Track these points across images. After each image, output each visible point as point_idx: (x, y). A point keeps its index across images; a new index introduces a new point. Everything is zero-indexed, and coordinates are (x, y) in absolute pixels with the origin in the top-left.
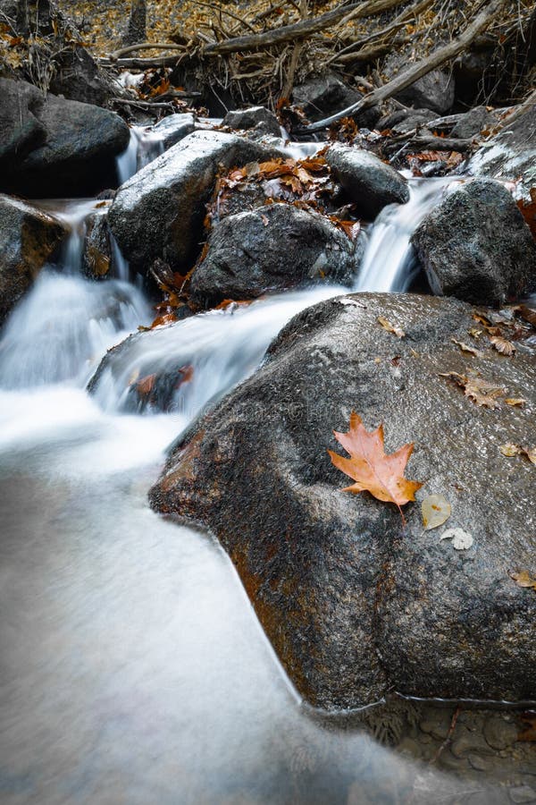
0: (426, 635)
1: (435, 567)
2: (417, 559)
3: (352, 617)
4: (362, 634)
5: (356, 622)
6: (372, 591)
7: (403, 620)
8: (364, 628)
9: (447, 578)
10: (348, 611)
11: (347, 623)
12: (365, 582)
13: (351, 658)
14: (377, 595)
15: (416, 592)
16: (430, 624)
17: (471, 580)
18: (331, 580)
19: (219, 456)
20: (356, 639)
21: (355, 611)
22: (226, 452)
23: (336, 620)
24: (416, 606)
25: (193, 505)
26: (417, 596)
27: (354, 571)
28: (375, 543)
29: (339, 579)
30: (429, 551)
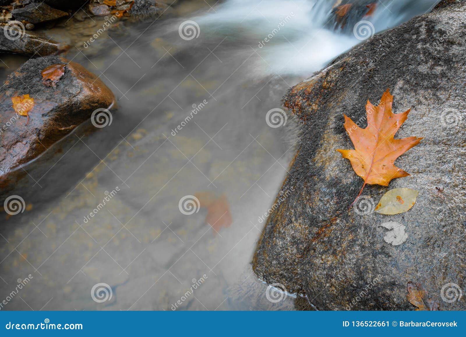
0: (323, 281)
1: (359, 242)
2: (353, 229)
3: (293, 237)
4: (295, 251)
5: (295, 242)
6: (315, 230)
7: (318, 261)
8: (297, 248)
9: (361, 255)
10: (293, 232)
11: (289, 239)
12: (313, 222)
13: (282, 260)
14: (318, 233)
15: (335, 250)
16: (329, 277)
17: (374, 269)
18: (295, 207)
19: (325, 83)
20: (290, 252)
21: (297, 235)
22: (331, 82)
23: (284, 232)
24: (330, 259)
26: (334, 253)
27: (310, 210)
28: (335, 199)
29: (299, 209)
30: (366, 228)
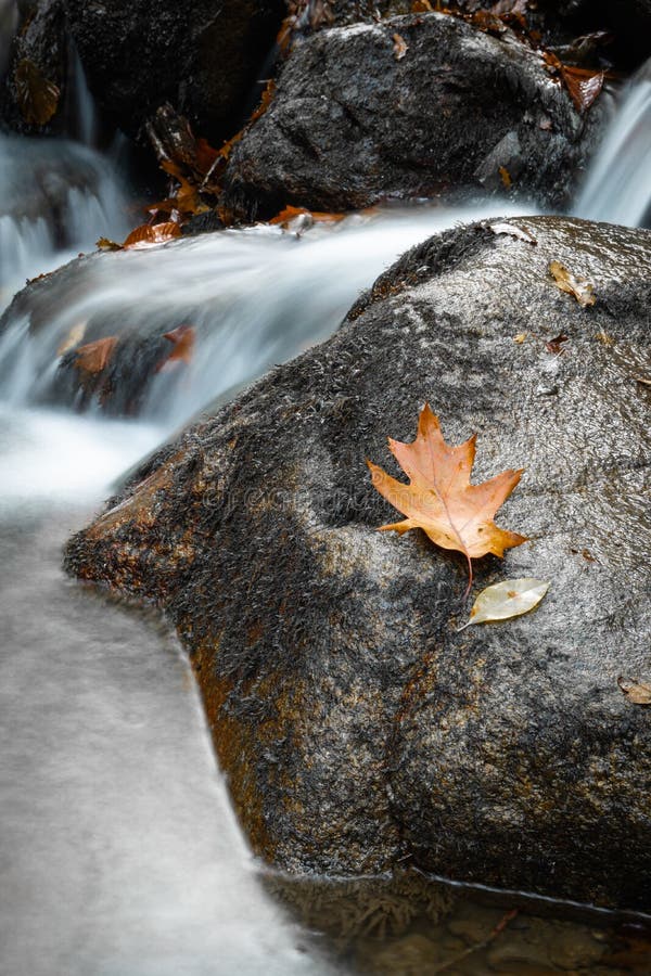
0: (464, 761)
1: (503, 661)
2: (479, 647)
3: (355, 728)
4: (368, 757)
5: (361, 737)
6: (397, 693)
7: (435, 737)
8: (372, 748)
9: (517, 679)
10: (350, 718)
11: (344, 736)
12: (387, 676)
13: (343, 794)
14: (403, 700)
15: (464, 695)
16: (474, 745)
17: (554, 684)
18: (332, 668)
19: (202, 484)
20: (356, 765)
21: (362, 718)
22: (215, 478)
23: (329, 730)
24: (459, 717)
25: (141, 570)
26: (464, 702)
27: (372, 656)
28: (416, 617)
29: (345, 666)
30: (501, 638)
